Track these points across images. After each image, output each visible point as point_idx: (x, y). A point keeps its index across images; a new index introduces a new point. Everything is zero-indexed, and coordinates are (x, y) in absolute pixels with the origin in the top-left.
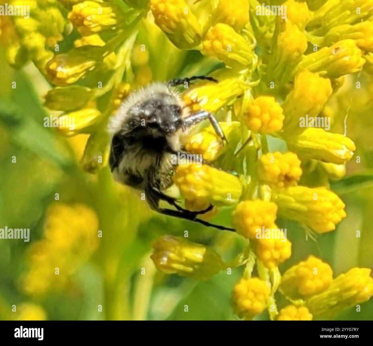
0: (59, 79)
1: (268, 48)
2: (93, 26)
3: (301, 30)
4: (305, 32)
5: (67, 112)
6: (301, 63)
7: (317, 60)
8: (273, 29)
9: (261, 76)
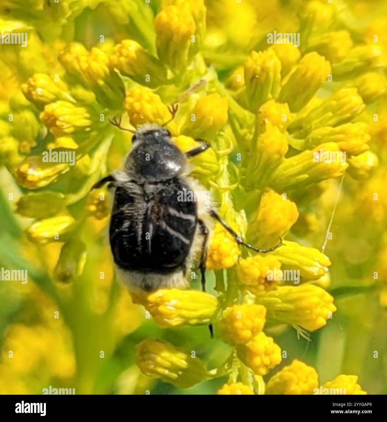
0: (31, 182)
1: (247, 151)
2: (66, 126)
3: (282, 132)
4: (287, 133)
5: (39, 219)
6: (281, 167)
7: (298, 164)
8: (253, 130)
9: (239, 180)
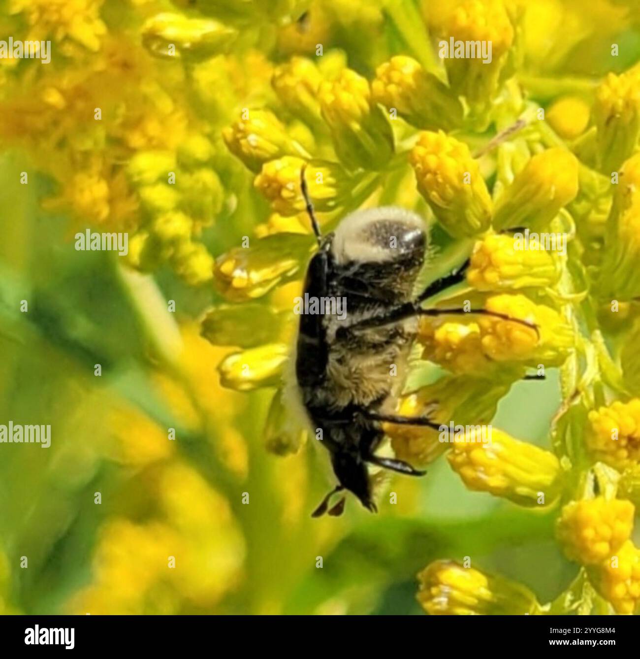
0: (237, 290)
2: (297, 199)
9: (589, 285)
